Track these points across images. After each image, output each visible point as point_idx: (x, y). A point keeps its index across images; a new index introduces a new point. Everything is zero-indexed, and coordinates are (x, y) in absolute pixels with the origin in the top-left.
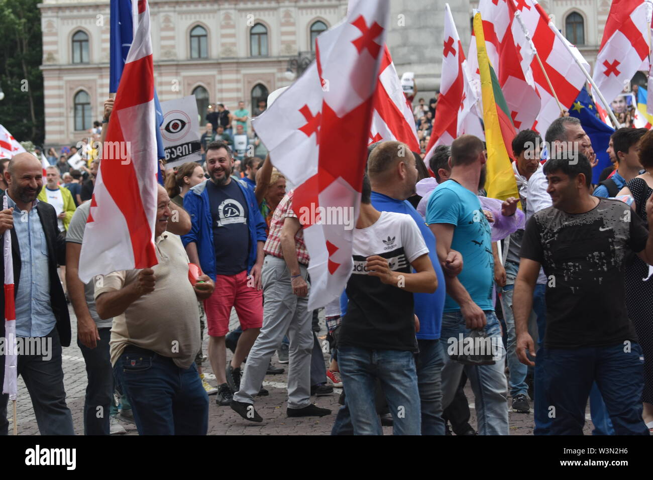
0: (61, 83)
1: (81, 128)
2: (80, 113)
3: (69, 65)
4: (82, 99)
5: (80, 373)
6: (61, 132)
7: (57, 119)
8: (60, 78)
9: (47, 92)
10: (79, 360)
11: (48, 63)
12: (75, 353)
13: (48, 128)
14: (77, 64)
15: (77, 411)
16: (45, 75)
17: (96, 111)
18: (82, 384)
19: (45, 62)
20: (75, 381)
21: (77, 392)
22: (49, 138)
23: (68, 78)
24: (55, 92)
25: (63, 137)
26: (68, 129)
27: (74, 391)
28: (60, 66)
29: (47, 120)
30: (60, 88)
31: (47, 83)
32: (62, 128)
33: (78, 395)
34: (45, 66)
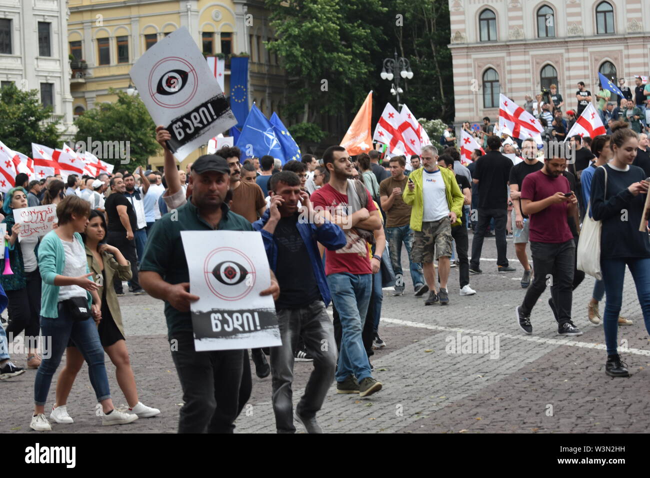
0: (470, 61)
1: (491, 106)
2: (489, 91)
3: (477, 43)
4: (490, 76)
5: (508, 349)
6: (470, 110)
7: (466, 97)
8: (468, 56)
9: (455, 71)
10: (506, 336)
11: (455, 42)
12: (502, 330)
13: (457, 106)
14: (485, 42)
15: (509, 387)
16: (453, 53)
17: (505, 88)
18: (511, 361)
19: (453, 41)
20: (505, 358)
21: (508, 369)
22: (459, 116)
23: (475, 56)
24: (464, 70)
25: (472, 114)
26: (477, 107)
27: (504, 368)
28: (468, 44)
29: (456, 98)
30: (468, 66)
31: (454, 62)
32: (472, 105)
33: (508, 372)
34: (453, 44)
